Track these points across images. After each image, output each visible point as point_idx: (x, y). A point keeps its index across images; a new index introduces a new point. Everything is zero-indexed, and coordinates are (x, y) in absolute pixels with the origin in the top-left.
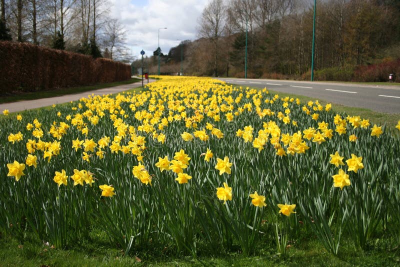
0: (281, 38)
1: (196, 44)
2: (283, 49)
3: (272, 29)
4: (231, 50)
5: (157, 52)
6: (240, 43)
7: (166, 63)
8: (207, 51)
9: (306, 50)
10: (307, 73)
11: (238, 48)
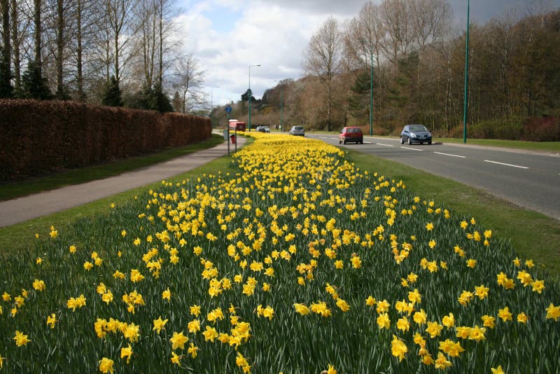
0: (420, 79)
1: (302, 85)
2: (424, 94)
3: (408, 64)
4: (350, 94)
5: (247, 96)
6: (362, 85)
7: (259, 110)
8: (316, 95)
9: (456, 96)
10: (458, 128)
11: (360, 93)
